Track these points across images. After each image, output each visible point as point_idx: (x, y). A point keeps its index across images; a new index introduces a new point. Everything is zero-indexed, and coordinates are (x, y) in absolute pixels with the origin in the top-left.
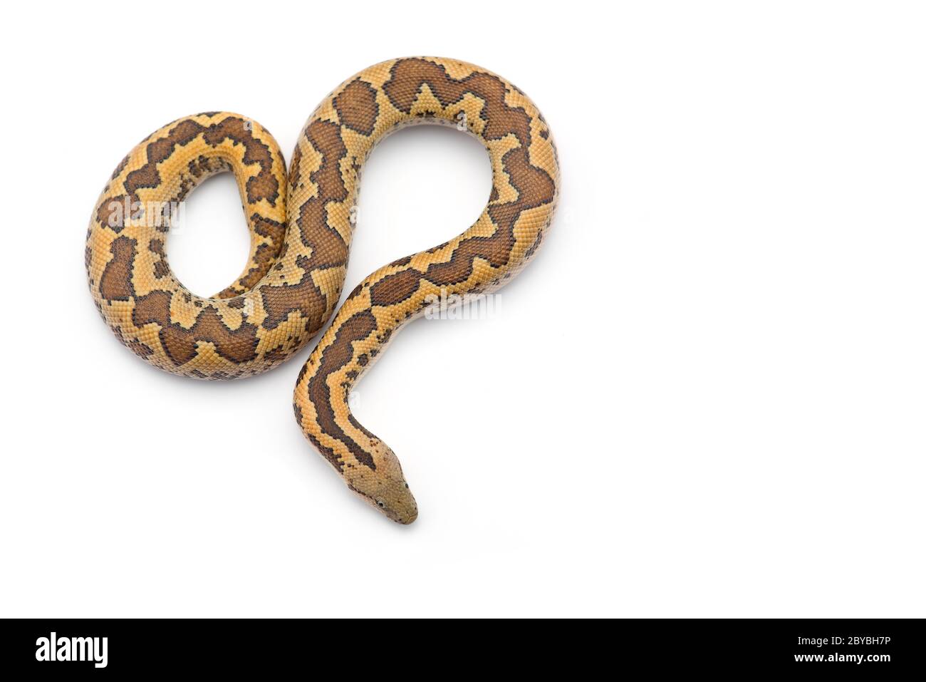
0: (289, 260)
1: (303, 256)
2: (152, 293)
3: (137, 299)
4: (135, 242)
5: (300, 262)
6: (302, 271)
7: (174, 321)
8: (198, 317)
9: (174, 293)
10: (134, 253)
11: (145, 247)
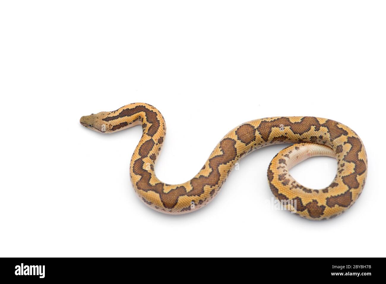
0: (317, 134)
1: (315, 129)
2: (345, 184)
3: (350, 188)
4: (327, 199)
5: (317, 129)
6: (321, 128)
7: (353, 171)
8: (349, 162)
9: (341, 176)
10: (332, 197)
11: (328, 194)
